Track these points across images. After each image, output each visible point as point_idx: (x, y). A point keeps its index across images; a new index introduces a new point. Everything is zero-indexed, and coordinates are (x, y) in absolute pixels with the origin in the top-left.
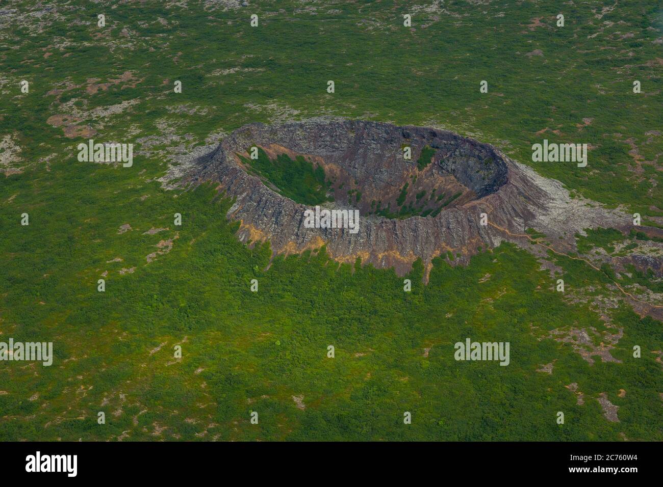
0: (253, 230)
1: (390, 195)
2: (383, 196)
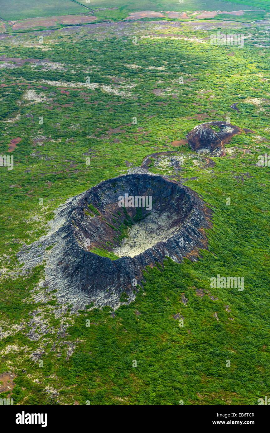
0: (191, 254)
1: (111, 232)
2: (111, 234)
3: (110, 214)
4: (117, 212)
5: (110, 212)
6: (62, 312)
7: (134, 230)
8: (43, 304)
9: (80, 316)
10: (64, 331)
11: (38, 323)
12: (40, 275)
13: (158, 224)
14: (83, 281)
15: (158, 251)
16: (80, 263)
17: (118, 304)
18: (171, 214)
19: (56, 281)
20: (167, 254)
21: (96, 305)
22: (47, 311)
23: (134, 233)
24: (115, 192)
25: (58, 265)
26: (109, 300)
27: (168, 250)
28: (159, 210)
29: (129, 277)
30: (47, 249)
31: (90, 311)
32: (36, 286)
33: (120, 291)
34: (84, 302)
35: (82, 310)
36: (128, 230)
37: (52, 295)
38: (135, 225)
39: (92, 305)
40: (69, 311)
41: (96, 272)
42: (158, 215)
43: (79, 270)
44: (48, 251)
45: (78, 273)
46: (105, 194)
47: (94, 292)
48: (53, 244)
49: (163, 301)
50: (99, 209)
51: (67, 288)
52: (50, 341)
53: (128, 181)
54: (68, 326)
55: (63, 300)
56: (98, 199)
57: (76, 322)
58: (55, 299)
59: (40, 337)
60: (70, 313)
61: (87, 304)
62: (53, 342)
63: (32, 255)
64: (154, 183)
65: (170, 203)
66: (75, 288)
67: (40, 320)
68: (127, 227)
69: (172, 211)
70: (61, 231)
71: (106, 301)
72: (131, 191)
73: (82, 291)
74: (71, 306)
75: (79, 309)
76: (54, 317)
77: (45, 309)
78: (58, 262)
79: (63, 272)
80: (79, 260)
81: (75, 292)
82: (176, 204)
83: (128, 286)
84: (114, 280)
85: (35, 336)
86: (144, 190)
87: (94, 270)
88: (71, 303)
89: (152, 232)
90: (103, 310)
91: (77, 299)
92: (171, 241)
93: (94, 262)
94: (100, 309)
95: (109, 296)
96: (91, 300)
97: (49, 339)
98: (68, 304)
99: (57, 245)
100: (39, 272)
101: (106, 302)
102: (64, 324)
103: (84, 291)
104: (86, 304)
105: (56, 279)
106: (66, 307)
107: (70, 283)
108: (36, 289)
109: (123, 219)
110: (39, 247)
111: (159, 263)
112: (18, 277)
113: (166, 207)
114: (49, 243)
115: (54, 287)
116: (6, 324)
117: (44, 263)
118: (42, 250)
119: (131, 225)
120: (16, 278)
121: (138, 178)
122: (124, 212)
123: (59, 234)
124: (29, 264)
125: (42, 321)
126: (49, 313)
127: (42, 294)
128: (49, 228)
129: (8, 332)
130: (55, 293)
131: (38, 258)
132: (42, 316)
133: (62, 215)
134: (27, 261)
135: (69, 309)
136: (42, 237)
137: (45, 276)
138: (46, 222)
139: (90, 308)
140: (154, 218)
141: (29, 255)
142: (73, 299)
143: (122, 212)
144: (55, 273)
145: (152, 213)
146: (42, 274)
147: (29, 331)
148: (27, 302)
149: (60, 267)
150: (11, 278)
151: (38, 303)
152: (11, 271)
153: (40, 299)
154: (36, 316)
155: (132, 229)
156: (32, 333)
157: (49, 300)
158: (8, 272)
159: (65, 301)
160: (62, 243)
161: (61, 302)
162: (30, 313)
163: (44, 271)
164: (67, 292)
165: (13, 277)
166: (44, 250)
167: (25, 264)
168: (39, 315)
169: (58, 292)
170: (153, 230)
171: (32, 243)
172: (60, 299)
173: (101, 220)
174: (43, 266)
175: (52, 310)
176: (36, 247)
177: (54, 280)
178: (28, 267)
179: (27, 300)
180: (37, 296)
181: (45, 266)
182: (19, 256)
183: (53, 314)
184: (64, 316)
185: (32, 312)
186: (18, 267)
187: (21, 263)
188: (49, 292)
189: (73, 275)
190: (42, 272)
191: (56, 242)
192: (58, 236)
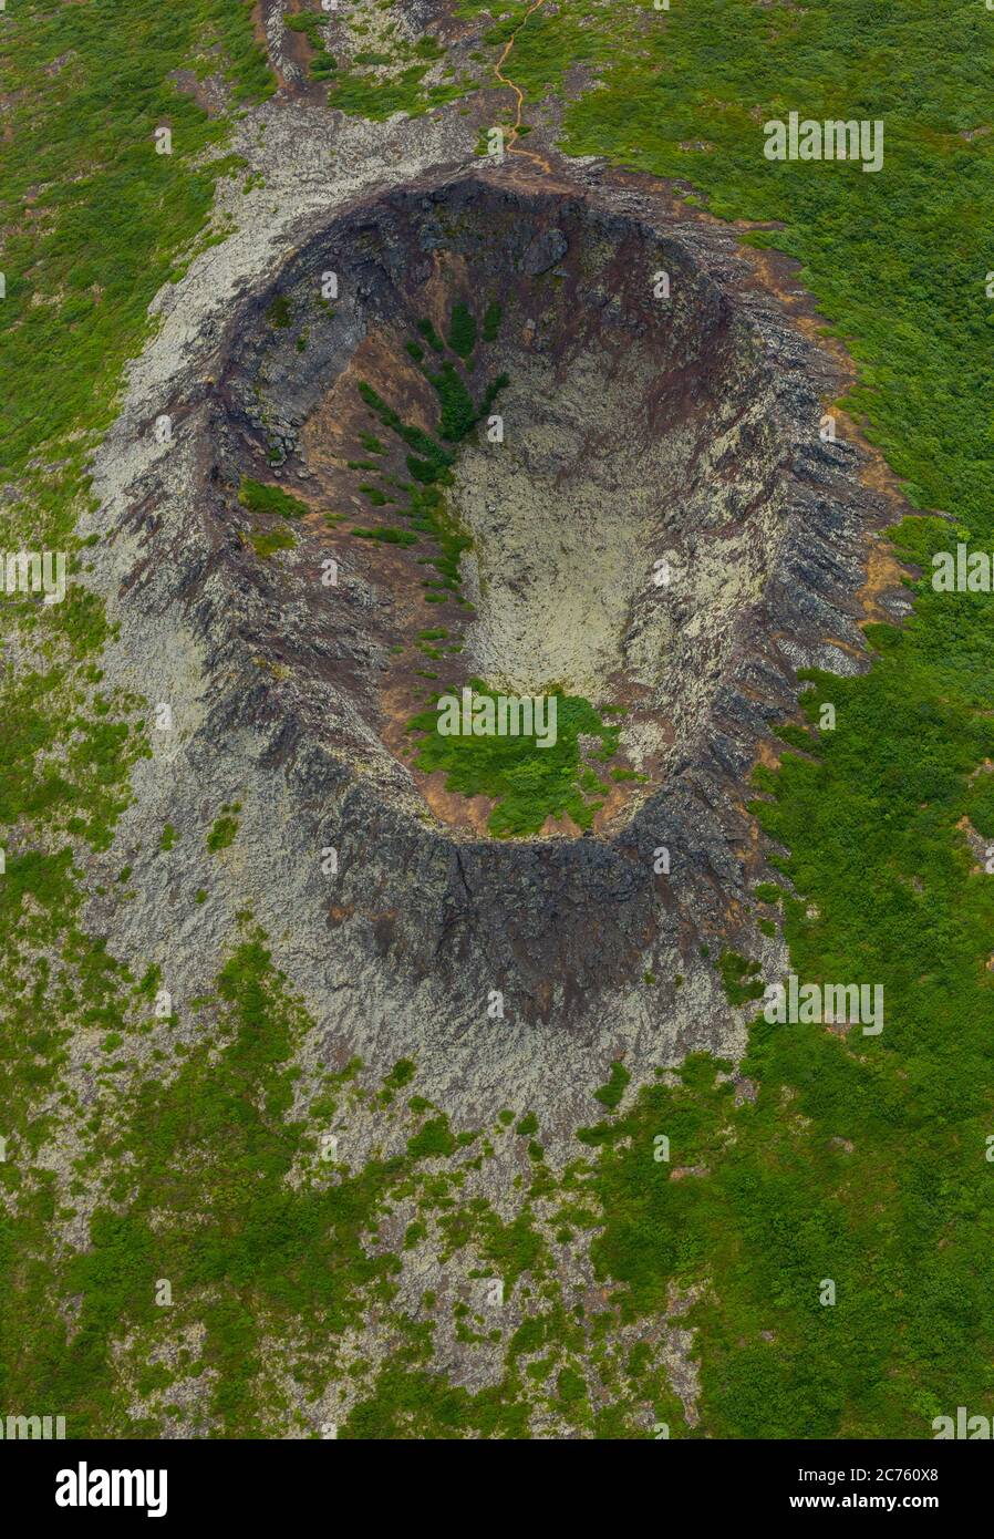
0: (874, 586)
1: (399, 565)
2: (407, 580)
3: (340, 472)
4: (358, 440)
5: (335, 462)
6: (513, 1175)
7: (475, 489)
8: (396, 1167)
9: (602, 1158)
10: (585, 1274)
11: (444, 1284)
12: (272, 1003)
13: (571, 424)
14: (511, 974)
15: (760, 670)
16: (451, 901)
17: (731, 1020)
18: (618, 357)
19: (378, 1016)
20: (800, 658)
21: (641, 1068)
22: (437, 1195)
23: (482, 508)
24: (302, 346)
25: (333, 923)
26: (683, 1019)
27: (790, 635)
28: (542, 351)
29: (710, 871)
30: (215, 843)
31: (634, 1114)
32: (296, 1073)
33: (705, 953)
34: (576, 1079)
35: (593, 1125)
36: (450, 502)
37: (403, 1096)
38: (460, 459)
39: (619, 1079)
40: (537, 1152)
41: (555, 915)
42: (549, 377)
43: (463, 928)
44: (227, 851)
45: (464, 943)
46: (266, 383)
47: (592, 1007)
48: (226, 809)
49: (902, 903)
50: (283, 479)
51: (457, 1036)
52: (556, 1356)
54: (584, 1239)
55: (472, 1108)
56: (257, 433)
57: (604, 1200)
58: (430, 1116)
59: (498, 1354)
60: (549, 1161)
61: (595, 1084)
62: (578, 1358)
63: (162, 896)
64: (453, 219)
65: (581, 298)
67: (442, 1261)
68: (435, 492)
69: (612, 339)
70: (227, 724)
71: (671, 1030)
72: (364, 300)
73: (533, 1025)
74: (528, 1125)
75: (576, 1126)
76: (493, 1218)
77: (421, 1188)
78: (323, 906)
79: (384, 954)
80: (442, 887)
81: (502, 1042)
82: (617, 300)
83: (728, 915)
84: (652, 918)
85: (475, 1365)
86: (419, 271)
87: (540, 912)
88: (518, 1106)
89: (564, 474)
90: (686, 1081)
91: (535, 1074)
92: (787, 588)
93: (525, 881)
94: (670, 1081)
95: (673, 1001)
96: (601, 1056)
97: (546, 1347)
98: (507, 1117)
99: (251, 811)
100: (255, 989)
101: (674, 1036)
102: (565, 1238)
103: (545, 1024)
104: (592, 1086)
105: (368, 1001)
106: (510, 1138)
107: (452, 1006)
108: (306, 1093)
109: (401, 462)
110: (168, 848)
111: (788, 722)
112: (180, 1061)
113: (568, 323)
114: (207, 809)
115: (389, 1050)
116: (300, 1350)
117: (251, 926)
118: (192, 861)
119: (447, 472)
120: (174, 1067)
121: (370, 227)
122: (387, 424)
123: (224, 746)
124: (179, 961)
125: (452, 1263)
126: (456, 1208)
127: (354, 1111)
128: (133, 701)
129: (339, 1389)
130: (411, 1079)
131: (202, 914)
132: (436, 1237)
133: (150, 607)
134: (162, 950)
135: (533, 1145)
136: (139, 770)
137: (302, 1000)
138: (94, 667)
139: (621, 1096)
140: (537, 398)
141: (151, 911)
142: (516, 1083)
143: (378, 428)
144: (341, 970)
145: (515, 375)
146: (280, 996)
147: (429, 1344)
148: (314, 1182)
149: (347, 932)
150: (148, 1078)
151: (367, 1169)
152: (123, 1034)
153: (365, 1143)
154: (406, 1248)
155: (462, 489)
156: (454, 1352)
157: (409, 1133)
158: (111, 1045)
159: (487, 1109)
160: (272, 792)
161: (474, 1121)
162: (366, 1239)
163: (280, 973)
164: (466, 1052)
165: (158, 1069)
166: (200, 854)
167: (164, 969)
168: (414, 1235)
169: (421, 1071)
170: (565, 463)
171: (114, 829)
172: (456, 1102)
173: (329, 531)
174: (257, 947)
175: (457, 1179)
176: (150, 852)
177: (362, 1013)
178: (191, 985)
179: (308, 1173)
180: (339, 1132)
181: (266, 946)
182: (104, 931)
183: (481, 1205)
184: (534, 1194)
185: (373, 1229)
186: (139, 1001)
187: (139, 970)
188: (380, 1089)
189: (447, 962)
190: (276, 985)
191: (235, 790)
192: (225, 755)
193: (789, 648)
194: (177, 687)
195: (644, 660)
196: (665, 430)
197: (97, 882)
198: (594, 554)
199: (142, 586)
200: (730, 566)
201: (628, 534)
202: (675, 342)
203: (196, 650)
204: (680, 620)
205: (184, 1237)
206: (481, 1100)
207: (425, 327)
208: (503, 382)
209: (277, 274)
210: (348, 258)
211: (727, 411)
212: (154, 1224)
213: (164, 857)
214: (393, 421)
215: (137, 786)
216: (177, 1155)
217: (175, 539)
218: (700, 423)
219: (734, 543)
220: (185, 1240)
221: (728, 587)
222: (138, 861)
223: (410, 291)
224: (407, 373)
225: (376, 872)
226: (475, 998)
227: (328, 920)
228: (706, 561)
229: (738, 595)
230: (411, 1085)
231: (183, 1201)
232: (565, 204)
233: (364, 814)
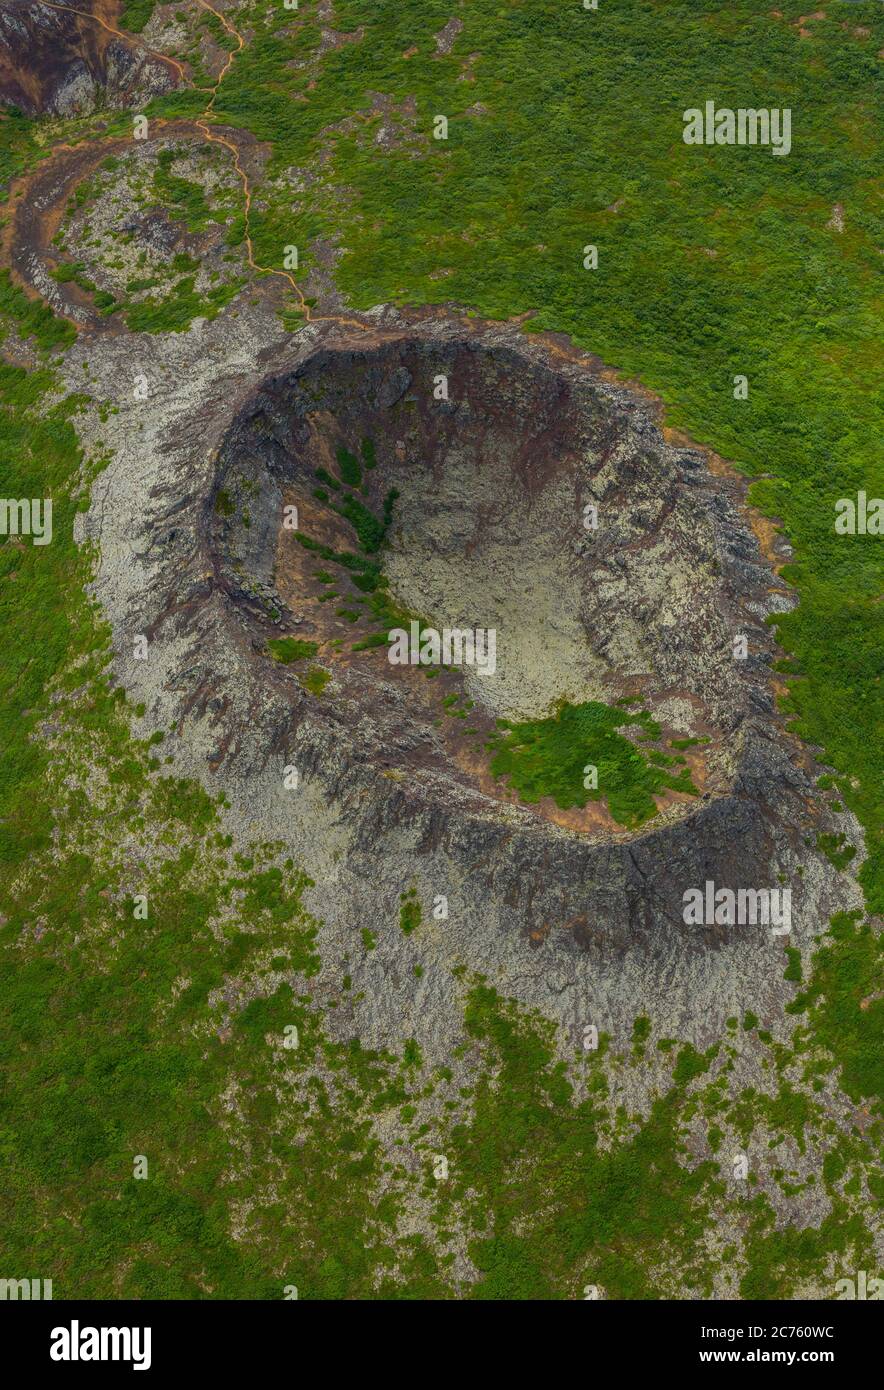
0: (765, 542)
3: (317, 608)
4: (315, 578)
5: (309, 601)
6: (759, 1060)
7: (406, 582)
8: (674, 1098)
9: (811, 1019)
10: (845, 1105)
11: (756, 1162)
12: (515, 1024)
13: (461, 507)
15: (747, 630)
16: (630, 888)
17: (844, 881)
18: (479, 445)
19: (603, 996)
20: (761, 611)
21: (804, 944)
22: (714, 1103)
23: (418, 594)
24: (247, 523)
25: (535, 944)
26: (814, 896)
27: (748, 598)
28: (417, 462)
30: (408, 927)
31: (815, 977)
32: (563, 1067)
33: (807, 844)
34: (765, 972)
35: (794, 999)
36: (394, 598)
37: (650, 1044)
38: (384, 564)
39: (794, 957)
40: (766, 1037)
42: (430, 478)
43: (643, 903)
44: (420, 928)
45: (647, 914)
46: (239, 561)
48: (404, 897)
50: (288, 630)
51: (669, 983)
52: (857, 1172)
53: (240, 452)
54: (831, 1081)
55: (704, 1029)
56: (255, 603)
57: (829, 1047)
58: (677, 1049)
59: (819, 1191)
60: (777, 1039)
61: (780, 970)
62: (872, 1165)
63: (386, 985)
64: (314, 386)
65: (432, 412)
66: (688, 963)
68: (380, 595)
69: (469, 434)
70: (377, 832)
71: (810, 907)
72: (272, 470)
73: (718, 949)
74: (750, 1021)
75: (783, 1005)
76: (763, 1099)
77: (700, 1104)
78: (522, 935)
79: (587, 949)
80: (621, 881)
81: (701, 971)
82: (465, 404)
83: (809, 810)
84: (767, 835)
85: (808, 1207)
86: (301, 434)
88: (735, 1011)
89: (470, 546)
90: (837, 938)
91: (736, 983)
92: (735, 565)
94: (826, 943)
95: (803, 886)
96: (774, 948)
97: (848, 1169)
98: (732, 1023)
99: (425, 890)
100: (497, 1021)
101: (814, 911)
102: (818, 1086)
104: (779, 972)
105: (590, 989)
106: (742, 1037)
107: (656, 963)
108: (578, 1077)
109: (349, 583)
110: (372, 947)
111: (777, 659)
112: (470, 1102)
113: (429, 434)
114: (388, 904)
115: (624, 1017)
116: (680, 1264)
117: (468, 975)
118: (396, 948)
119: (380, 577)
120: (468, 1108)
121: (260, 413)
122: (326, 559)
123: (381, 850)
124: (426, 1028)
125: (752, 1145)
126: (733, 1105)
127: (621, 1073)
128: (272, 848)
129: (723, 1276)
130: (650, 1029)
131: (426, 984)
132: (731, 1132)
133: (249, 770)
134: (408, 1027)
135: (760, 1032)
136: (309, 900)
137: (537, 1012)
138: (219, 836)
139: (801, 969)
140: (425, 498)
141: (384, 1001)
142: (726, 996)
143: (322, 564)
144: (559, 976)
145: (400, 486)
146: (519, 1017)
147: (769, 1211)
148: (621, 1139)
149: (550, 946)
150: (452, 1125)
151: (653, 1109)
152: (412, 1103)
153: (642, 1093)
154: (715, 1151)
155: (396, 585)
156: (789, 1206)
157: (670, 1068)
158: (408, 1115)
159: (715, 1024)
160: (439, 868)
161: (711, 1037)
162: (682, 1160)
163: (510, 999)
164: (680, 991)
165: (456, 1116)
166: (400, 940)
167: (418, 1039)
168: (715, 1139)
169: (655, 1021)
170: (469, 538)
171: (316, 952)
172: (690, 1030)
173: (339, 656)
174: (482, 989)
175: (722, 1084)
176: (359, 956)
177: (590, 999)
178: (446, 1041)
179: (612, 1135)
180: (619, 1093)
181: (488, 985)
182: (353, 1033)
183: (749, 1093)
184: (781, 1068)
185: (683, 1150)
186: (411, 1073)
187: (397, 1049)
188: (632, 1047)
189: (640, 933)
190: (512, 1009)
191: (405, 880)
192: (384, 857)
193: (753, 607)
194: (307, 822)
195: (627, 657)
196: (540, 487)
197: (326, 999)
198: (526, 595)
199: (233, 756)
200: (666, 566)
201: (547, 571)
202: (523, 420)
203: (312, 788)
204: (644, 618)
205: (547, 1229)
206: (706, 1020)
207: (321, 475)
208: (394, 495)
209: (213, 475)
210: (252, 443)
211: (592, 457)
212: (518, 1231)
213: (372, 955)
214: (329, 554)
215: (316, 911)
216: (507, 1172)
217: (250, 709)
218: (571, 472)
219: (660, 549)
220: (549, 1231)
221: (674, 582)
222: (352, 968)
223: (300, 451)
224: (323, 514)
225: (557, 892)
226: (670, 949)
227: (531, 944)
228: (642, 569)
229: (689, 584)
230: (652, 1034)
231: (531, 1203)
232: (404, 346)
233: (532, 854)
